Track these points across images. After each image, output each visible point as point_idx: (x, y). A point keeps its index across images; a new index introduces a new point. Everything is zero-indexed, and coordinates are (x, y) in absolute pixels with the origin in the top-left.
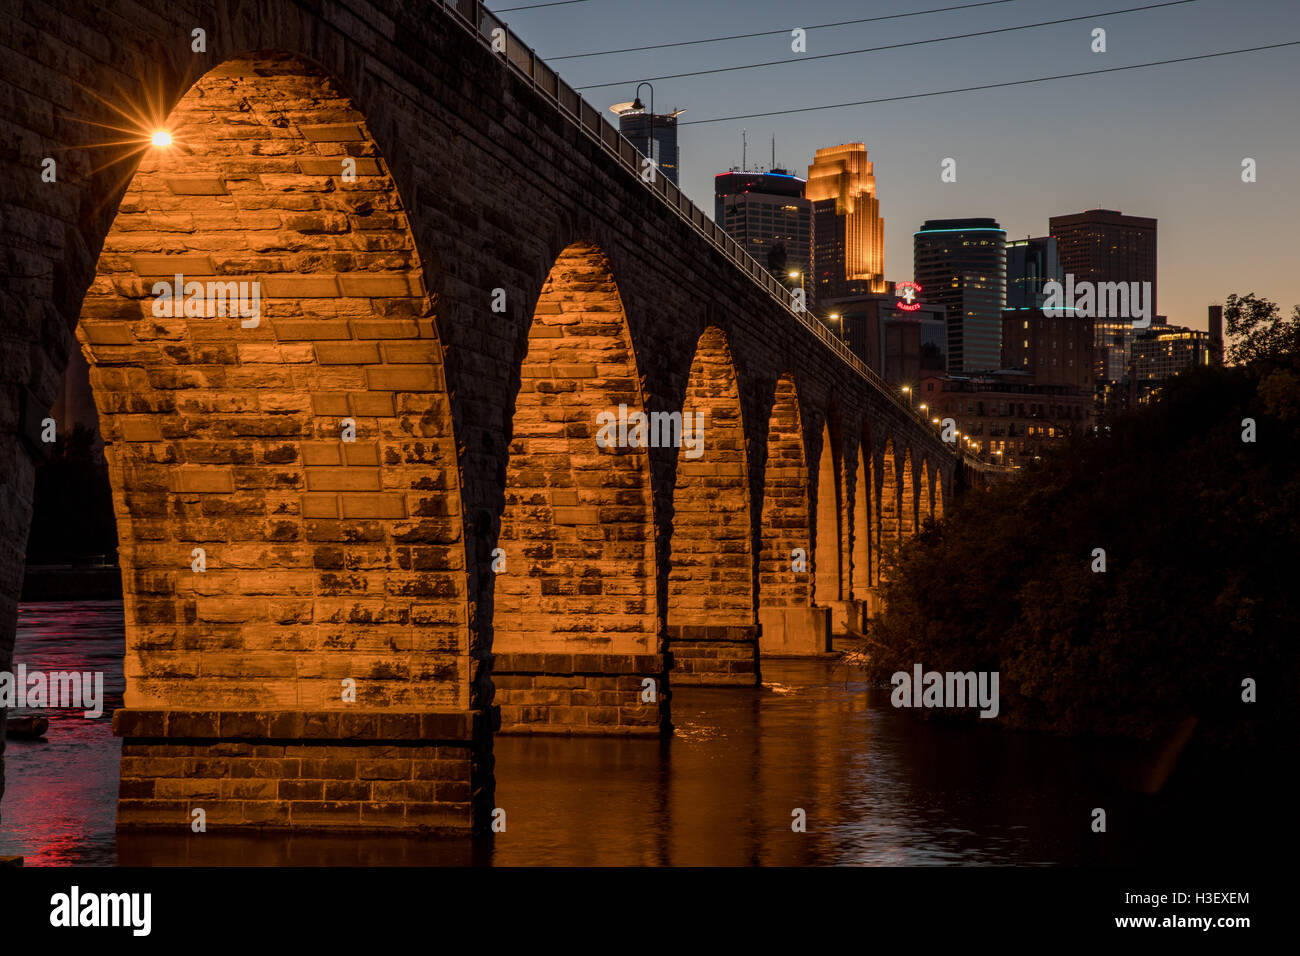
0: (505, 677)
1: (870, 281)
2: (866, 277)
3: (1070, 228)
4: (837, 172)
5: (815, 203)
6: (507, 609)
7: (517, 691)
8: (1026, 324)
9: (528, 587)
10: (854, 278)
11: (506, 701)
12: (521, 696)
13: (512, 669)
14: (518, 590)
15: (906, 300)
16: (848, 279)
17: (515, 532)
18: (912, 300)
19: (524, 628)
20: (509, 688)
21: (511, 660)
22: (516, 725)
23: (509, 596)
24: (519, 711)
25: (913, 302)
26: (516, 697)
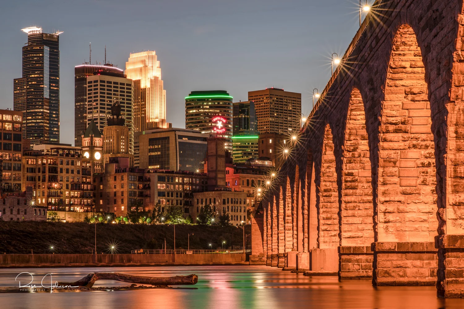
0: (421, 254)
1: (159, 123)
2: (157, 120)
3: (258, 97)
4: (141, 66)
5: (134, 81)
6: (422, 220)
7: (427, 261)
8: (271, 141)
9: (433, 209)
10: (151, 121)
11: (422, 266)
12: (429, 263)
13: (425, 250)
14: (427, 210)
15: (218, 126)
16: (147, 121)
17: (428, 181)
18: (221, 127)
19: (430, 230)
20: (423, 260)
21: (425, 245)
22: (427, 278)
23: (422, 214)
24: (428, 271)
25: (222, 128)
26: (427, 264)
